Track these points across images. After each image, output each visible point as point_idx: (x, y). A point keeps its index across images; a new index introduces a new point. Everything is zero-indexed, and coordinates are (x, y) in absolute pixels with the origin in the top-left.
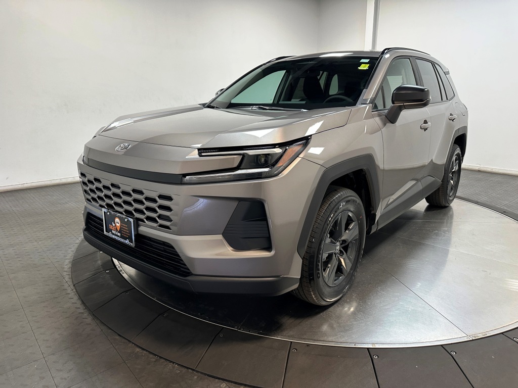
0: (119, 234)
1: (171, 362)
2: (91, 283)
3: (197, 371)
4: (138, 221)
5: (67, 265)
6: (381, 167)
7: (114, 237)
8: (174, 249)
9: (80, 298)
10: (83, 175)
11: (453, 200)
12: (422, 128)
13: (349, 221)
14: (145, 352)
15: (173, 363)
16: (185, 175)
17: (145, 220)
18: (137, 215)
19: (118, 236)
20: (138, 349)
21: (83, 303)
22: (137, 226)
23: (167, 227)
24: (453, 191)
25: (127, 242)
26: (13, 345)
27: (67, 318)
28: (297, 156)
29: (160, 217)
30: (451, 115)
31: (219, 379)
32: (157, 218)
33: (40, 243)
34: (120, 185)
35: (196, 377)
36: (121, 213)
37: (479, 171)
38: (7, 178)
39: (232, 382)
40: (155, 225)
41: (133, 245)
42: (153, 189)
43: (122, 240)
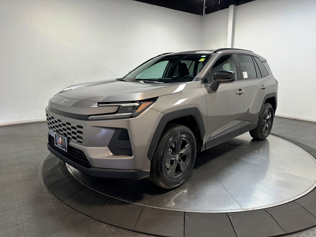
0: (61, 146)
1: (81, 213)
2: (51, 172)
3: (93, 218)
4: (69, 139)
5: (42, 163)
6: (205, 114)
7: (59, 147)
8: (84, 153)
9: (44, 180)
10: (47, 115)
11: (268, 136)
12: (237, 93)
13: (184, 143)
14: (69, 207)
15: (82, 213)
16: (90, 116)
17: (72, 138)
18: (69, 136)
19: (61, 147)
20: (66, 206)
21: (45, 182)
22: (68, 141)
23: (81, 142)
24: (268, 131)
25: (64, 149)
26: (5, 201)
27: (35, 189)
28: (148, 107)
29: (78, 137)
30: (262, 86)
31: (103, 222)
32: (77, 137)
33: (31, 151)
34: (62, 121)
35: (91, 221)
36: (62, 135)
37: (295, 119)
38: (21, 117)
39: (109, 224)
40: (76, 141)
41: (66, 151)
42: (75, 123)
43: (62, 149)
